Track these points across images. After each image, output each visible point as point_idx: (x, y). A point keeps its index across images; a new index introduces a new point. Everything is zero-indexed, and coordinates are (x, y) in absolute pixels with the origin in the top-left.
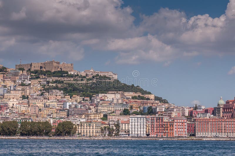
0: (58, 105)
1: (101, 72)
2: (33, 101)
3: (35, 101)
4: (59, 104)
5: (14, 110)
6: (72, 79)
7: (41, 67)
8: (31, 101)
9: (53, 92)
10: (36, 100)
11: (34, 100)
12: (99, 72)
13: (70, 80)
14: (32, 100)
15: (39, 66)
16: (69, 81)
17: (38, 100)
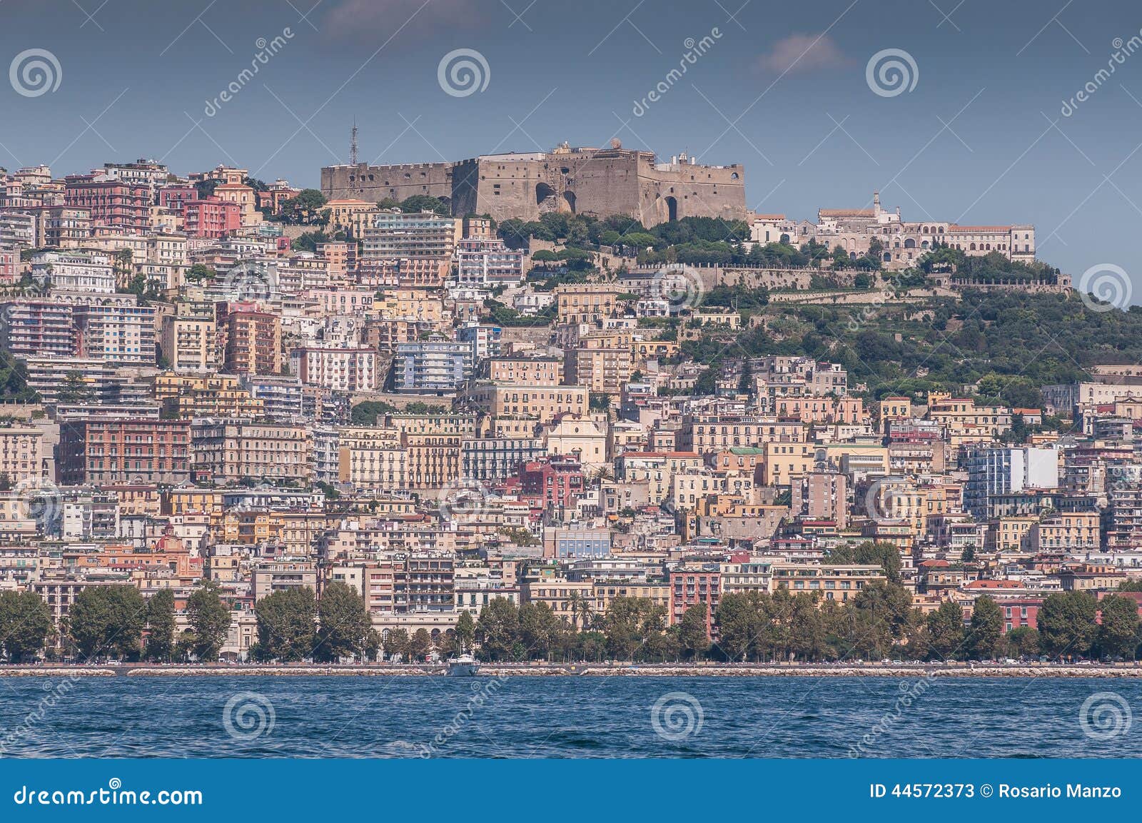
0: (898, 464)
1: (958, 230)
2: (713, 431)
3: (724, 432)
4: (906, 453)
5: (628, 495)
6: (804, 277)
7: (543, 192)
8: (701, 432)
9: (778, 369)
10: (730, 429)
11: (718, 429)
12: (946, 226)
13: (794, 284)
14: (707, 429)
15: (526, 185)
16: (787, 290)
17: (742, 429)
